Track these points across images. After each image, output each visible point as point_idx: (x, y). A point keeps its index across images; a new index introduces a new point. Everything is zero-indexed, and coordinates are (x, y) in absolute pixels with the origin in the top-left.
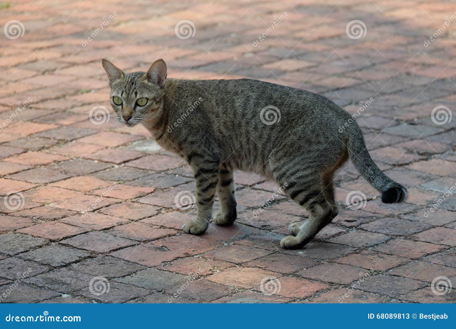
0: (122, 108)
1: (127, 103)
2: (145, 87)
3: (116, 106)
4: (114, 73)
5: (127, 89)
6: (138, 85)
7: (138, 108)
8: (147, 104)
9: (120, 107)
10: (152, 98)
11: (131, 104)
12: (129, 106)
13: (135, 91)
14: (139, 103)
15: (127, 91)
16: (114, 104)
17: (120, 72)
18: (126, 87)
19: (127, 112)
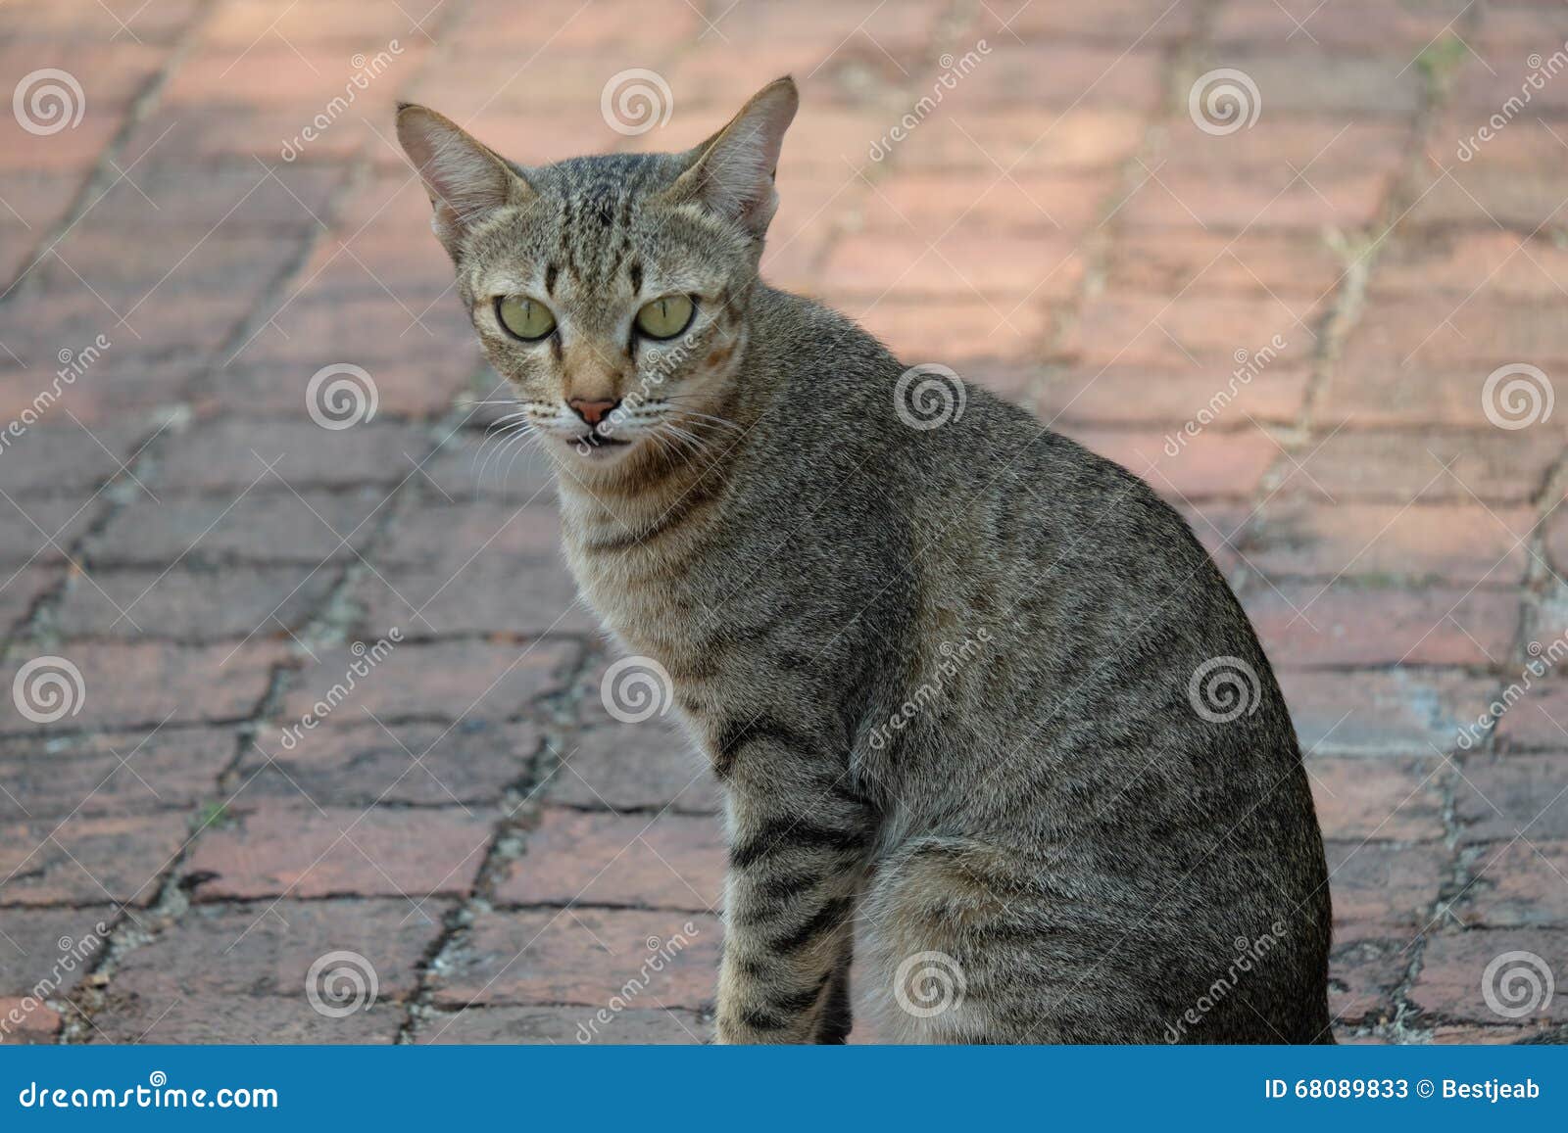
0: (558, 354)
1: (589, 328)
2: (678, 239)
3: (515, 343)
4: (466, 176)
5: (578, 254)
6: (641, 225)
7: (648, 350)
8: (698, 326)
9: (543, 350)
10: (717, 290)
11: (610, 328)
12: (602, 341)
13: (627, 260)
14: (652, 324)
15: (578, 263)
16: (504, 337)
17: (500, 168)
18: (566, 238)
19: (592, 377)
